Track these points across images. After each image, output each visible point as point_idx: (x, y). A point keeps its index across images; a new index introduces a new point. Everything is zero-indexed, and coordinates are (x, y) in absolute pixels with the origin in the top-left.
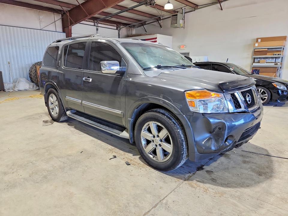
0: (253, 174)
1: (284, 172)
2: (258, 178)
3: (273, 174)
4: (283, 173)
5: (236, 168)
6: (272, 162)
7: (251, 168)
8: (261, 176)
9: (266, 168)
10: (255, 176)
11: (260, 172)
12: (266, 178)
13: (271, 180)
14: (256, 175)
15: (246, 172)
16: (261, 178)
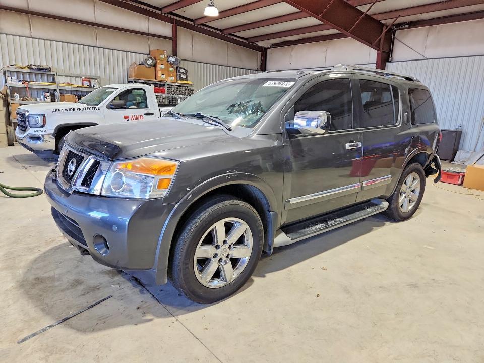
0: (46, 275)
1: (9, 305)
2: (35, 275)
3: (23, 290)
4: (10, 302)
5: (75, 268)
6: (43, 310)
7: (58, 280)
8: (34, 278)
9: (41, 293)
10: (42, 274)
11: (41, 282)
12: (26, 280)
13: (17, 282)
14: (42, 276)
15: (58, 272)
16: (31, 278)
